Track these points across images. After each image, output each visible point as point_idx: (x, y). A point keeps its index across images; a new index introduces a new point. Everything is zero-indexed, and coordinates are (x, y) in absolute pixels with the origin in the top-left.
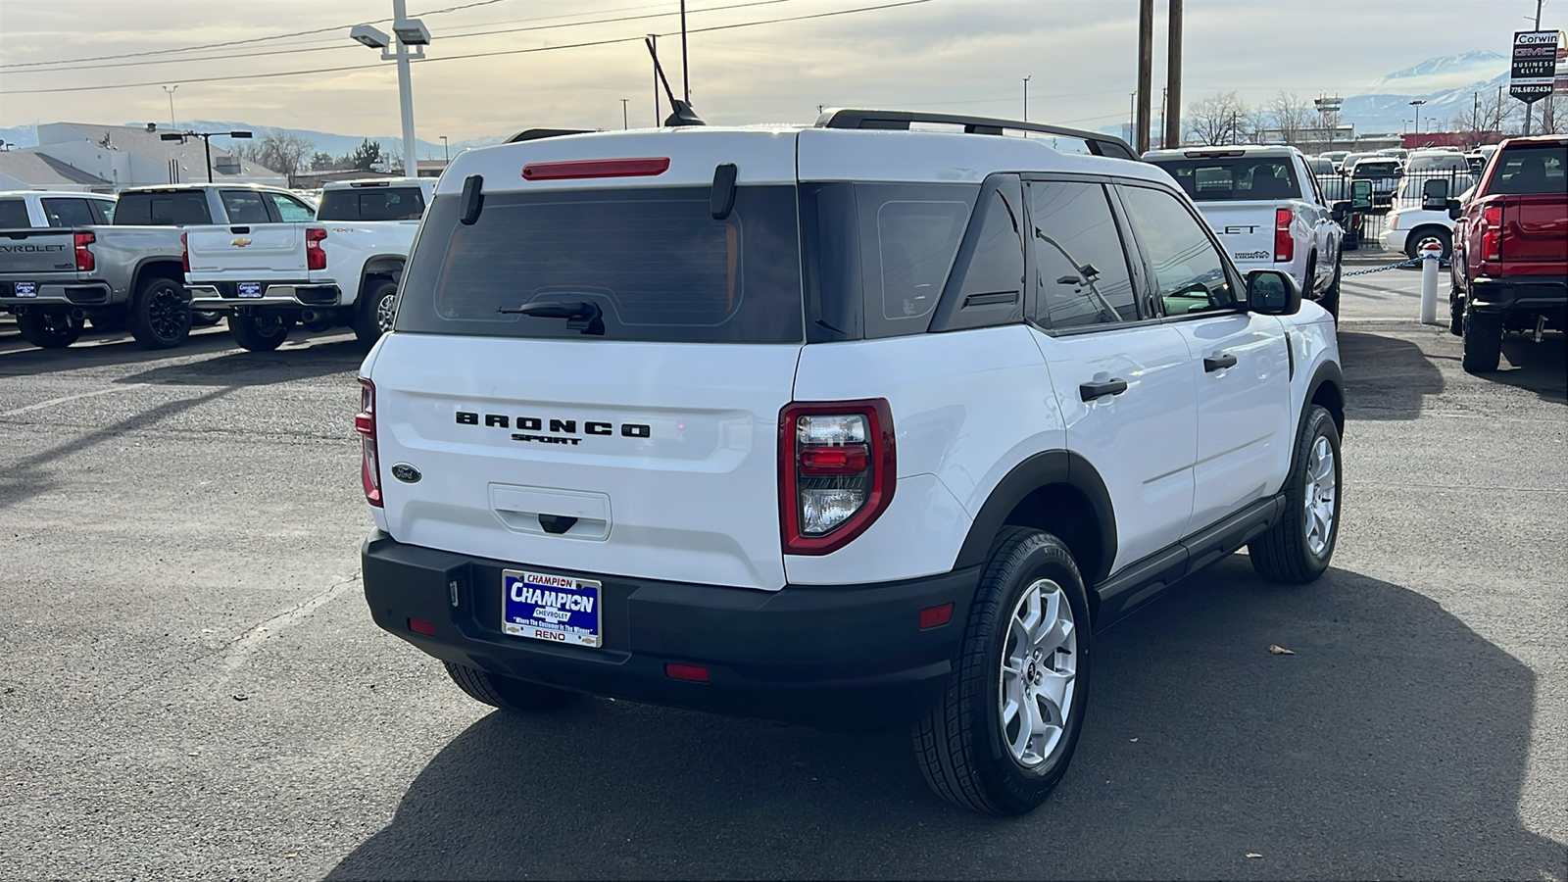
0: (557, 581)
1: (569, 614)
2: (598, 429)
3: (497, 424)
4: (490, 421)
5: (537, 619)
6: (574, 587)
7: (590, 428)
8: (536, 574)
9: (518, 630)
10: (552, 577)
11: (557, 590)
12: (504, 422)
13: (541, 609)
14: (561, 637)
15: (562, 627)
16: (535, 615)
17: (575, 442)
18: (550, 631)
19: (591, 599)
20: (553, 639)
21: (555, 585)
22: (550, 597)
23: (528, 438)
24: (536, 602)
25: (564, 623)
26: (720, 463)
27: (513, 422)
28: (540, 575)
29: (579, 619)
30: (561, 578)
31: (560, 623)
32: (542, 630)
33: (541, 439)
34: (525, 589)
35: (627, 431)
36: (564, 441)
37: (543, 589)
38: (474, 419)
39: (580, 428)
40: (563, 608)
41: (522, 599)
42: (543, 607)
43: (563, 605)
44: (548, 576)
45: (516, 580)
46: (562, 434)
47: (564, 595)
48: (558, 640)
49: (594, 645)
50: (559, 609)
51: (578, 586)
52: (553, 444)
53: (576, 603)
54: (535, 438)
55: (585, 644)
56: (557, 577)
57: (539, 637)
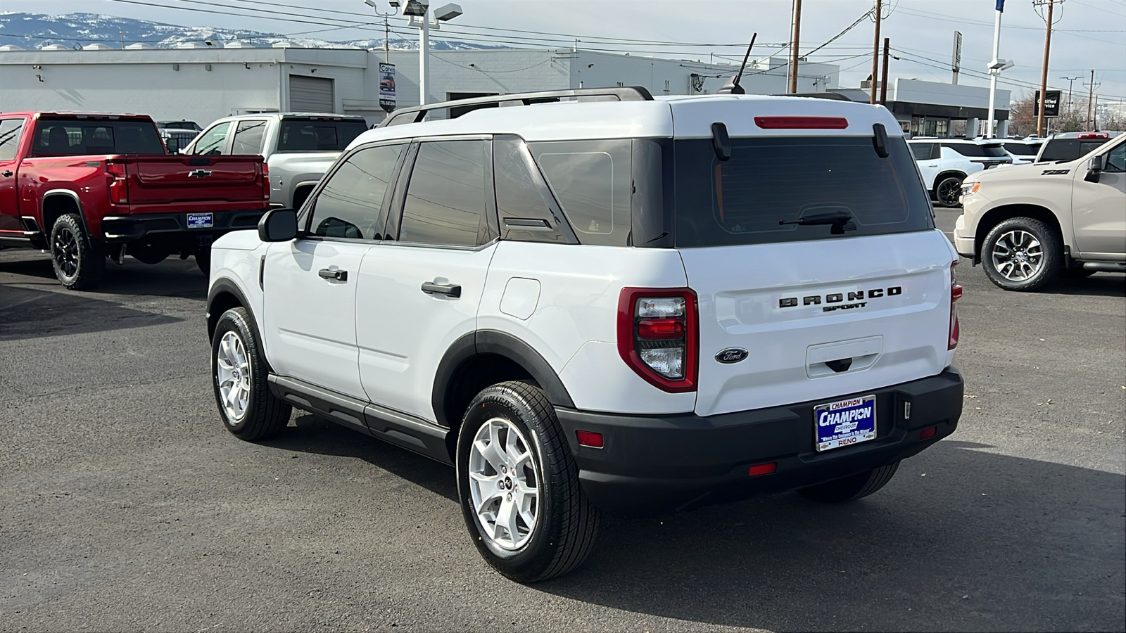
0: (849, 403)
1: (857, 423)
2: (876, 293)
3: (812, 303)
4: (807, 302)
5: (837, 434)
6: (861, 403)
7: (871, 294)
8: (837, 403)
9: (827, 446)
10: (847, 401)
11: (849, 409)
12: (817, 300)
13: (839, 426)
14: (854, 440)
15: (853, 433)
16: (836, 431)
17: (863, 305)
18: (847, 438)
19: (870, 408)
20: (849, 443)
21: (850, 406)
22: (845, 415)
23: (834, 308)
24: (836, 422)
25: (853, 430)
26: (929, 306)
27: (823, 300)
28: (839, 402)
29: (864, 424)
30: (853, 400)
31: (851, 431)
32: (842, 440)
33: (843, 307)
34: (829, 416)
35: (890, 292)
36: (857, 306)
37: (840, 411)
38: (793, 303)
39: (866, 295)
40: (853, 420)
41: (827, 423)
42: (841, 424)
43: (853, 418)
44: (845, 401)
45: (824, 411)
46: (856, 301)
47: (854, 411)
48: (852, 443)
49: (872, 438)
50: (851, 422)
51: (864, 401)
52: (850, 309)
53: (861, 414)
54: (838, 307)
55: (868, 439)
56: (851, 400)
57: (841, 445)
